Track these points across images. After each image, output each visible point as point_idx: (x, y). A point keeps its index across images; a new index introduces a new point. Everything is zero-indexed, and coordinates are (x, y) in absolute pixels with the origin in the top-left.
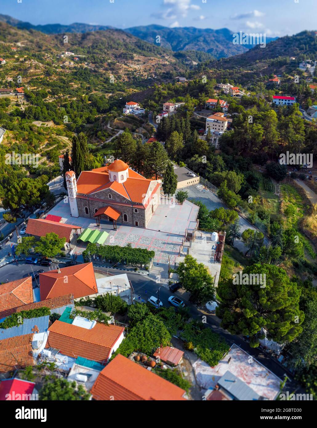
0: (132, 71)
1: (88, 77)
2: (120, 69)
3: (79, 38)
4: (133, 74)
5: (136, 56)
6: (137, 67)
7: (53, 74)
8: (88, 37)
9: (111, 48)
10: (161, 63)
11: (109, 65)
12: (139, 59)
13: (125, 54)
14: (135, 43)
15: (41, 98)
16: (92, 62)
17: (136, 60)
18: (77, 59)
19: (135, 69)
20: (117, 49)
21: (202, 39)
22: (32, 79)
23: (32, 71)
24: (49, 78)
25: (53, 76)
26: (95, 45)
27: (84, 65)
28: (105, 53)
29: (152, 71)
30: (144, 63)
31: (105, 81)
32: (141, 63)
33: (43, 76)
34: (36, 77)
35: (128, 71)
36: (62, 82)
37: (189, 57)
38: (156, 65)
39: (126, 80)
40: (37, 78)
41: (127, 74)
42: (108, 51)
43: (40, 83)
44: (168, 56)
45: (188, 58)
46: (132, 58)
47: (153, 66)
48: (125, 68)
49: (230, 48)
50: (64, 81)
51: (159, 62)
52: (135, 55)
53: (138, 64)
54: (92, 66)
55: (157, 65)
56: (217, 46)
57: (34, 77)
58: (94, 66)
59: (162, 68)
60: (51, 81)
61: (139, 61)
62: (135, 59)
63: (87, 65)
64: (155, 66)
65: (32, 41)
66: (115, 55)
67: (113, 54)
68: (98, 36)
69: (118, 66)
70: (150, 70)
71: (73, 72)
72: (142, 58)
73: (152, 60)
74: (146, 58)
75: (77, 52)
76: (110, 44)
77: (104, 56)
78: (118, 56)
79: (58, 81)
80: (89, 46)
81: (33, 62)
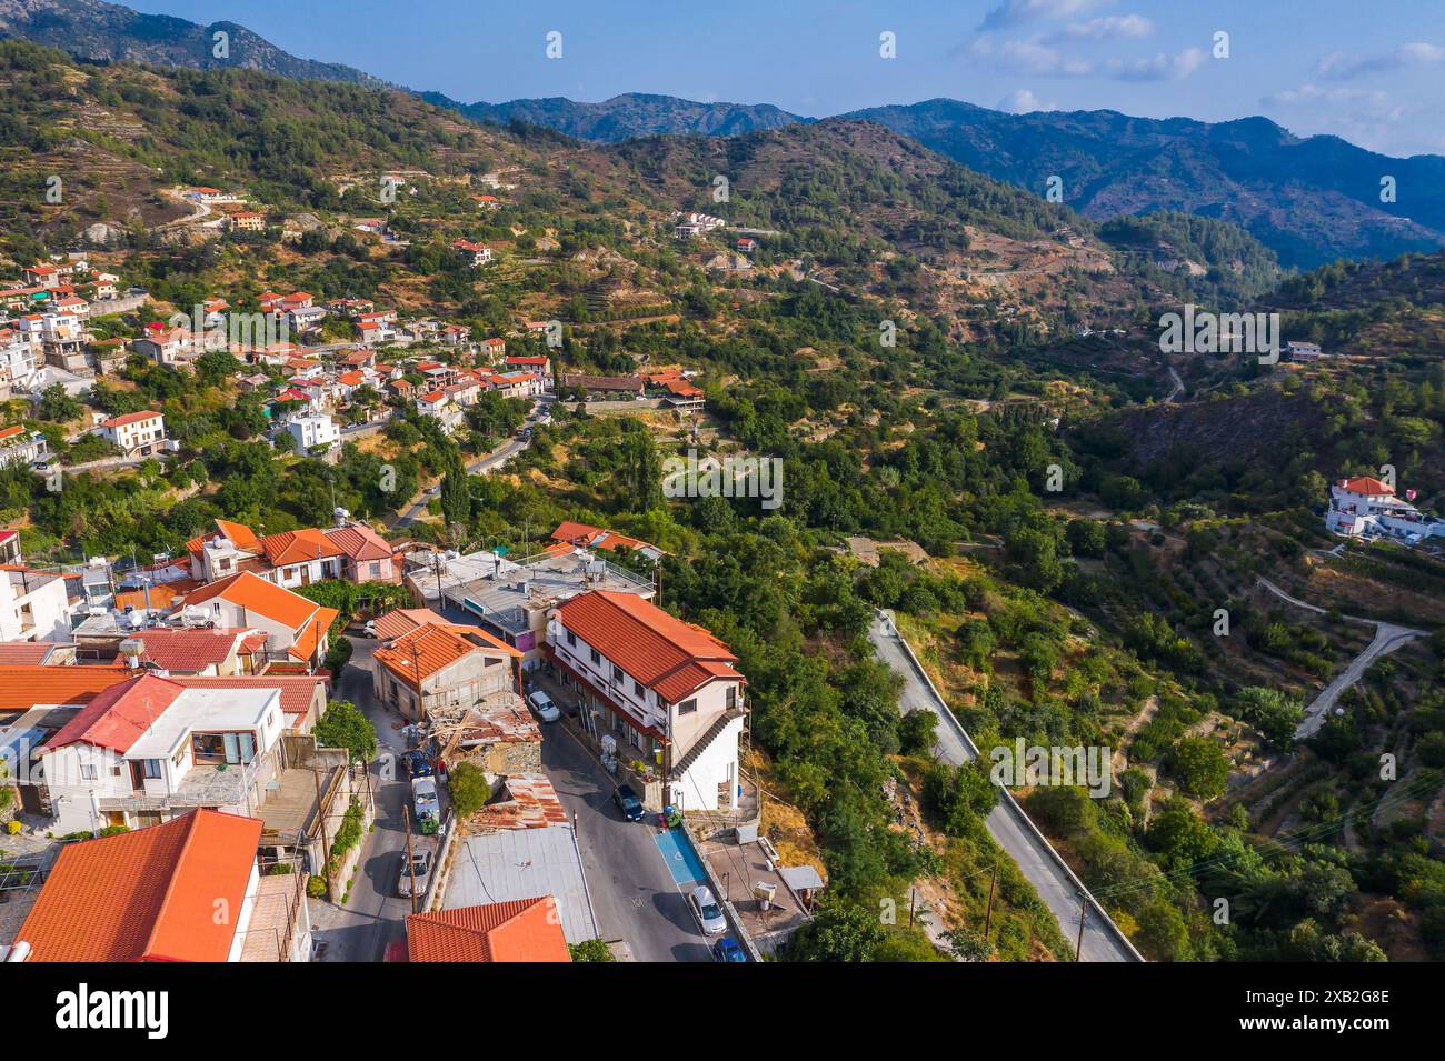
0: (982, 301)
1: (844, 323)
2: (939, 289)
3: (719, 156)
4: (992, 313)
5: (977, 238)
6: (991, 280)
7: (719, 308)
8: (759, 153)
9: (865, 199)
10: (1082, 266)
11: (890, 269)
12: (989, 246)
13: (932, 227)
14: (939, 177)
15: (781, 421)
16: (819, 260)
17: (978, 253)
18: (751, 244)
19: (993, 290)
20: (890, 205)
21: (1164, 163)
22: (634, 329)
23: (621, 293)
24: (705, 325)
25: (721, 317)
26: (798, 186)
27: (791, 270)
28: (848, 221)
29: (1049, 301)
30: (1015, 266)
31: (916, 341)
32: (999, 264)
33: (674, 319)
34: (649, 320)
35: (971, 300)
36: (763, 344)
37: (1167, 241)
38: (1063, 274)
39: (967, 336)
40: (653, 326)
41: (969, 314)
42: (855, 210)
43: (676, 344)
44: (1079, 235)
45: (1162, 244)
46: (962, 243)
47: (1054, 278)
48: (956, 287)
49: (1291, 202)
50: (774, 340)
51: (1073, 263)
52: (969, 230)
53: (988, 270)
54: (824, 277)
55: (1069, 277)
56: (1233, 195)
57: (642, 322)
58: (829, 273)
59: (1089, 289)
60: (715, 338)
61: (989, 255)
62: (974, 247)
63: (802, 269)
64: (1063, 280)
65: (538, 170)
66: (887, 229)
67: (877, 225)
68: (797, 151)
69: (927, 278)
70: (1042, 296)
71: (772, 300)
72: (999, 244)
73: (1044, 254)
74: (1019, 245)
75: (732, 215)
76: (856, 183)
77: (844, 232)
78: (899, 235)
79: (746, 340)
80: (768, 188)
81: (608, 257)
